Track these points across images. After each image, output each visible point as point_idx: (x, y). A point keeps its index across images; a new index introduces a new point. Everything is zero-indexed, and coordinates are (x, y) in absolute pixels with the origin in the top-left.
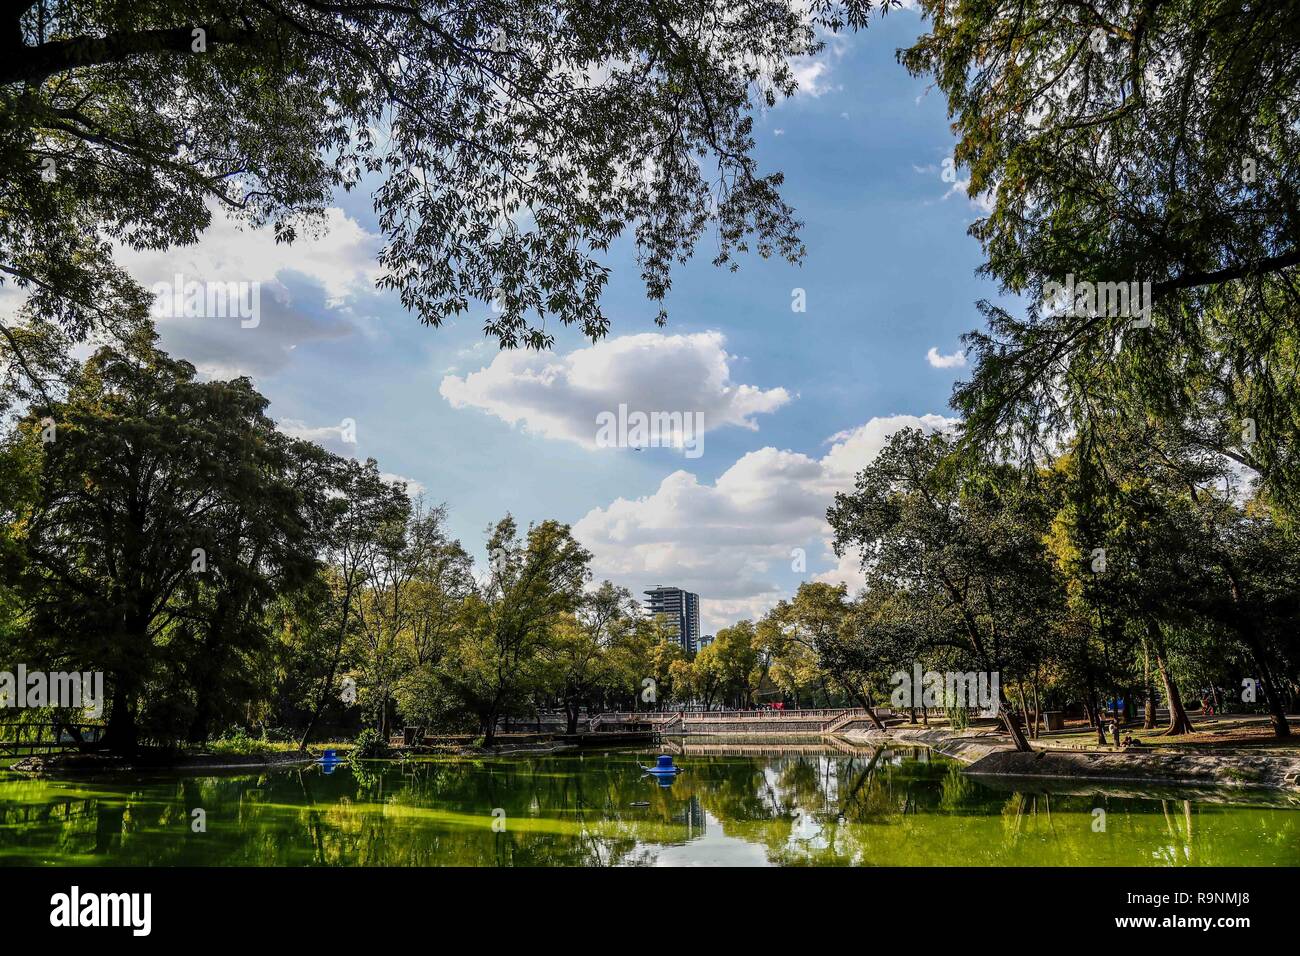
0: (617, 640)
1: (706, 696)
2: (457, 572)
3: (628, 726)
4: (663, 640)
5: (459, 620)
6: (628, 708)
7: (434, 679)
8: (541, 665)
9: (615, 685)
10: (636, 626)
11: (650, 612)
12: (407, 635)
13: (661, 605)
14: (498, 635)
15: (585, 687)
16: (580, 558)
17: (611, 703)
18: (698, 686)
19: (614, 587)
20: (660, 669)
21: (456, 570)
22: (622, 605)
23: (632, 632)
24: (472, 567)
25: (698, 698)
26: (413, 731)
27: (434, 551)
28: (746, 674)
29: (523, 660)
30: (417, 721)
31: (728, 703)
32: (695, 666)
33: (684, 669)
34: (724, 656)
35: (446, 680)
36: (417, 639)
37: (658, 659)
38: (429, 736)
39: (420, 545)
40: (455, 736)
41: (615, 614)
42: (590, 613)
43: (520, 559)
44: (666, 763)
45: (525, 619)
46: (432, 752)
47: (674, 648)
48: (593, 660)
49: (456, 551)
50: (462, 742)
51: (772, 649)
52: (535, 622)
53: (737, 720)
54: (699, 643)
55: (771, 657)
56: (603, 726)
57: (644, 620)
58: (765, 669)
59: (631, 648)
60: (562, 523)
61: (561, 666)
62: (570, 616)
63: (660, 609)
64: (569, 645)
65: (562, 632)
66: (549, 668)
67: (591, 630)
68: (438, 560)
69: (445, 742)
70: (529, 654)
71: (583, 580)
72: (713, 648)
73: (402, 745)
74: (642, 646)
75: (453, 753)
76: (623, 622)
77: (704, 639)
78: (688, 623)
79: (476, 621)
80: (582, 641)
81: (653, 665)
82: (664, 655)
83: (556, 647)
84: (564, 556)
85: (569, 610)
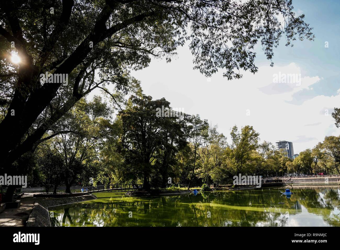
0: (269, 157)
1: (298, 172)
2: (223, 141)
3: (275, 181)
4: (283, 156)
5: (225, 154)
6: (274, 176)
7: (220, 170)
8: (249, 165)
9: (270, 170)
10: (274, 152)
11: (278, 148)
12: (212, 159)
13: (281, 146)
14: (236, 157)
15: (261, 170)
16: (256, 135)
17: (269, 175)
18: (295, 169)
19: (267, 142)
20: (283, 165)
21: (222, 141)
22: (270, 147)
23: (273, 154)
24: (227, 140)
25: (295, 172)
26: (216, 184)
27: (216, 136)
28: (310, 165)
29: (243, 164)
30: (216, 181)
31: (305, 173)
32: (293, 163)
33: (290, 164)
34: (303, 160)
35: (223, 170)
36: (214, 160)
37: (282, 161)
38: (220, 185)
39: (212, 135)
40: (227, 185)
41: (268, 150)
42: (261, 150)
43: (239, 137)
44: (288, 191)
45: (243, 153)
46: (221, 189)
47: (286, 158)
48: (263, 163)
49: (222, 136)
50: (229, 186)
51: (318, 157)
52: (246, 153)
53: (309, 178)
54: (294, 156)
55: (318, 159)
56: (268, 181)
57: (277, 151)
58: (316, 163)
59: (274, 159)
60: (250, 126)
61: (254, 165)
62: (255, 151)
63: (281, 147)
64: (256, 159)
65: (253, 156)
66: (251, 166)
67: (261, 155)
68: (217, 139)
69: (225, 187)
70: (245, 162)
71: (258, 141)
72: (299, 158)
73: (213, 188)
74: (277, 158)
75: (227, 189)
76: (270, 152)
77: (296, 155)
78: (290, 151)
79: (229, 154)
80: (259, 158)
81: (281, 163)
82: (284, 160)
83: (252, 160)
84: (252, 135)
85: (255, 150)
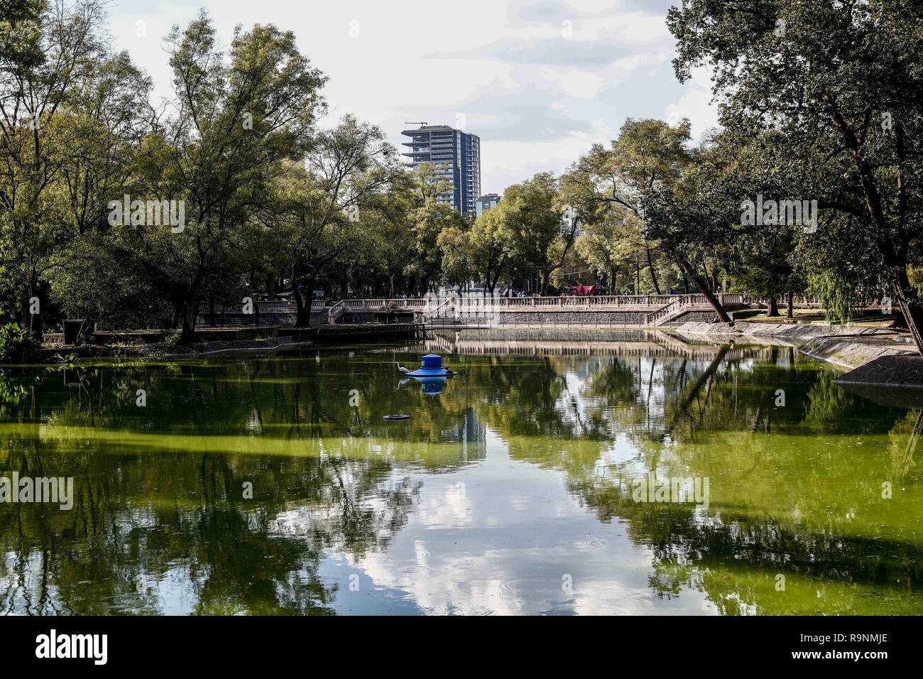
0: (365, 199)
1: (488, 277)
2: (127, 99)
3: (381, 316)
4: (428, 200)
5: (135, 169)
6: (380, 293)
7: (102, 254)
8: (258, 233)
9: (363, 262)
10: (391, 179)
11: (411, 160)
12: (58, 191)
13: (426, 150)
14: (194, 190)
15: (319, 263)
16: (309, 83)
17: (357, 286)
18: (477, 263)
19: (359, 124)
20: (424, 240)
21: (125, 97)
22: (373, 146)
23: (384, 189)
24: (150, 93)
25: (477, 279)
26: (77, 325)
27: (90, 68)
28: (544, 247)
29: (232, 226)
30: (83, 312)
31: (518, 286)
32: (473, 235)
33: (458, 239)
34: (514, 222)
35: (120, 254)
36: (74, 197)
37: (421, 225)
38: (101, 333)
39: (66, 58)
40: (139, 332)
41: (361, 164)
42: (326, 162)
43: (220, 82)
44: (434, 364)
45: (233, 169)
46: (107, 354)
47: (444, 211)
48: (330, 227)
49: (124, 68)
50: (148, 339)
51: (580, 211)
52: (247, 173)
53: (530, 308)
54: (479, 205)
55: (579, 224)
56: (345, 316)
57: (403, 172)
58: (570, 240)
59: (384, 209)
61: (287, 235)
62: (298, 165)
63: (425, 157)
64: (297, 206)
65: (286, 188)
66: (269, 237)
67: (327, 185)
68: (97, 81)
69: (125, 340)
70: (242, 218)
71: (315, 113)
72: (499, 212)
73: (62, 345)
74: (399, 208)
75: (136, 354)
76: (373, 174)
77: (488, 199)
78: (465, 176)
79: (160, 171)
80: (315, 201)
81: (415, 233)
82: (430, 220)
83: (279, 208)
84: (285, 80)
85: (296, 158)
